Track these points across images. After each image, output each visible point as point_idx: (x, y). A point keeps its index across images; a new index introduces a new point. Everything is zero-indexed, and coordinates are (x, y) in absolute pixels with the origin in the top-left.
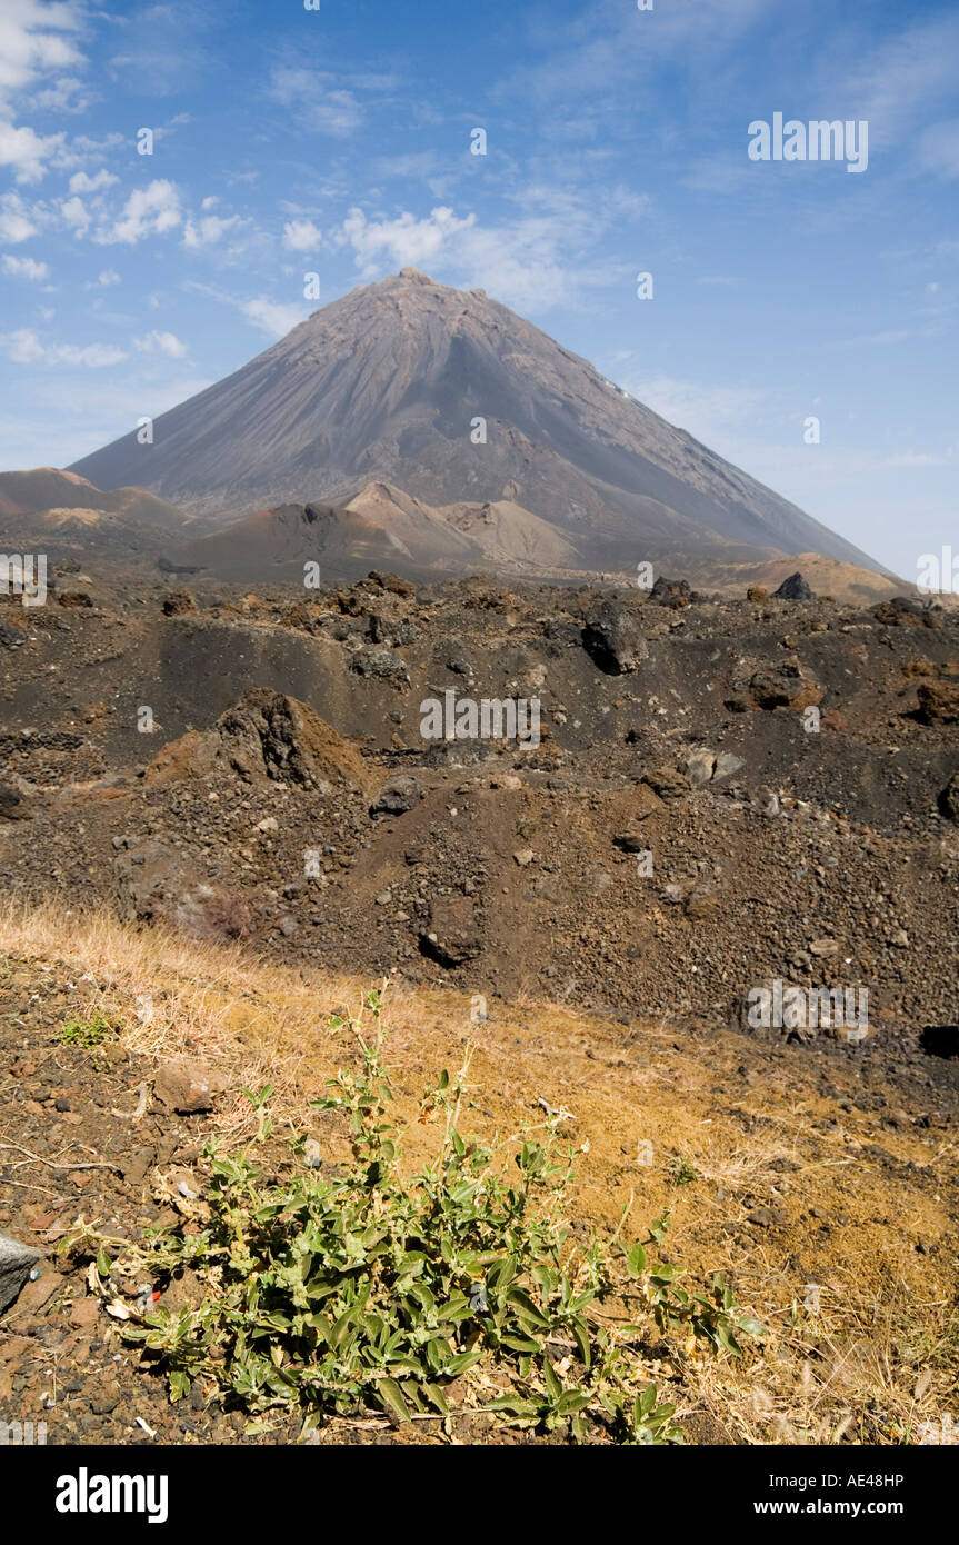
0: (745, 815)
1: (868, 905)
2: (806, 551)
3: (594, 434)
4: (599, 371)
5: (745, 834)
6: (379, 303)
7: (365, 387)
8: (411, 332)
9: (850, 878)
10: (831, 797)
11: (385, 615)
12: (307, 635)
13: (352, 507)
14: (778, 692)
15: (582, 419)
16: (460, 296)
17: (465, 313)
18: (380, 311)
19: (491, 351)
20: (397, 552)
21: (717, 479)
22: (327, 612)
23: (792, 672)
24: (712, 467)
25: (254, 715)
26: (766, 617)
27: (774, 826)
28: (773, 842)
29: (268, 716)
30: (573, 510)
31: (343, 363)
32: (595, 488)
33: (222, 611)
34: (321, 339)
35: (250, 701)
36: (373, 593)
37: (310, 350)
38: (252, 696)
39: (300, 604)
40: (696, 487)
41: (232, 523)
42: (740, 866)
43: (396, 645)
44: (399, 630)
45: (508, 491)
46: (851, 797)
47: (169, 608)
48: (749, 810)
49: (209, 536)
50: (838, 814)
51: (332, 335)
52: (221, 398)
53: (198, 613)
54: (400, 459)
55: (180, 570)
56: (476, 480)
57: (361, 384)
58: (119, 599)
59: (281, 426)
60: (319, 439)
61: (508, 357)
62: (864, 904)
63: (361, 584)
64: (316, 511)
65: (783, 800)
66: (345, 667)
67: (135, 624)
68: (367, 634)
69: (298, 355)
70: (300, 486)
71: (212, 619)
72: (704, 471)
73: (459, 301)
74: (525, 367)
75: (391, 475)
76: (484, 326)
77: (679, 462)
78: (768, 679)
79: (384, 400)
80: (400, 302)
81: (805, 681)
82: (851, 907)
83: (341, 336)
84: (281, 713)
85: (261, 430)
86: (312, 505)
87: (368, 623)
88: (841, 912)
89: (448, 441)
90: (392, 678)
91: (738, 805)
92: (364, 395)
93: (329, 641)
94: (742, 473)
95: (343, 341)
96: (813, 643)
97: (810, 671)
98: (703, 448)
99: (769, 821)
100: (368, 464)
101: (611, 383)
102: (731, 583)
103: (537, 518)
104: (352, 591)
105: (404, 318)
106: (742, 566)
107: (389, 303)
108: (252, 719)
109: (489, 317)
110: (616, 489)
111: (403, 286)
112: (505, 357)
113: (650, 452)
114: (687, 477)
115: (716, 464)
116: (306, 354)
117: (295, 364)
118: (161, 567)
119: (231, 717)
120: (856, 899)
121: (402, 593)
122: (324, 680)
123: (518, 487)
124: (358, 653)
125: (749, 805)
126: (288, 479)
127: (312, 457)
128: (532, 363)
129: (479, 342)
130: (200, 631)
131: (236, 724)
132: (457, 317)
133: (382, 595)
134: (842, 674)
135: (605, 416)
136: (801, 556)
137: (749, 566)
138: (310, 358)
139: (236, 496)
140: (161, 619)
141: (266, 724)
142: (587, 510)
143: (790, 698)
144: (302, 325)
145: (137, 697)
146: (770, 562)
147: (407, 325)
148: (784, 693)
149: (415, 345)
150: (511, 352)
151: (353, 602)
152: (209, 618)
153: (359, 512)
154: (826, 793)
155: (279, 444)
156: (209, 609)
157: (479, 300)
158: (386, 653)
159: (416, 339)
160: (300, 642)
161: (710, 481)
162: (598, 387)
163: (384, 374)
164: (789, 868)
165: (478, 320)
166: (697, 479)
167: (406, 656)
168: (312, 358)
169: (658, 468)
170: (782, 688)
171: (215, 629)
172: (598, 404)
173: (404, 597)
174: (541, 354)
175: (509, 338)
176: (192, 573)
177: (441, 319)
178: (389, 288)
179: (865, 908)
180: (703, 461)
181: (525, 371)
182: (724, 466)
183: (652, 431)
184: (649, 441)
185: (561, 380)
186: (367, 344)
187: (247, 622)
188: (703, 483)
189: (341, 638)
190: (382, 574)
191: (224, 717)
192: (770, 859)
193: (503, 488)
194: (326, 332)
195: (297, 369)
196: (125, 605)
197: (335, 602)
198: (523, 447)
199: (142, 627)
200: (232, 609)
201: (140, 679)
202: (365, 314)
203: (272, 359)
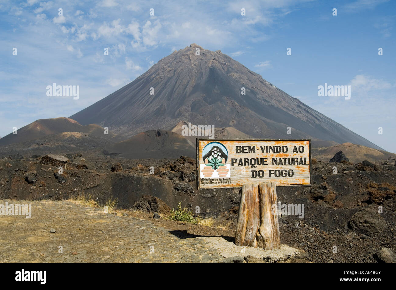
0: (287, 228)
1: (322, 253)
2: (346, 142)
3: (263, 101)
4: (263, 78)
5: (287, 233)
6: (183, 57)
7: (178, 87)
8: (194, 67)
9: (317, 245)
10: (315, 223)
11: (186, 171)
12: (160, 178)
13: (174, 130)
14: (320, 194)
15: (258, 96)
16: (212, 53)
17: (214, 59)
18: (183, 59)
19: (224, 73)
20: (191, 146)
21: (310, 116)
22: (166, 170)
23: (324, 188)
24: (307, 112)
25: (145, 203)
26: (316, 169)
27: (295, 231)
28: (295, 235)
29: (150, 203)
30: (256, 129)
31: (170, 79)
32: (264, 121)
33: (131, 170)
34: (162, 70)
35: (144, 199)
36: (182, 164)
37: (158, 74)
38: (145, 197)
39: (157, 168)
40: (302, 119)
41: (130, 137)
42: (285, 242)
43: (190, 181)
44: (191, 176)
45: (231, 123)
46: (321, 223)
47: (113, 169)
48: (288, 226)
49: (122, 142)
50: (317, 228)
51: (166, 68)
52: (126, 92)
53: (123, 171)
54: (191, 113)
55: (111, 154)
56: (219, 119)
57: (177, 86)
58: (95, 166)
59: (148, 101)
60: (161, 106)
61: (230, 74)
62: (321, 252)
63: (178, 160)
64: (161, 132)
65: (300, 224)
66: (172, 188)
67: (103, 175)
68: (180, 177)
69: (154, 76)
70: (155, 123)
71: (128, 173)
72: (305, 113)
73: (212, 55)
74: (237, 78)
75: (188, 118)
76: (221, 64)
77: (295, 110)
78: (316, 190)
79: (186, 90)
80: (190, 56)
81: (330, 191)
82: (317, 253)
83: (169, 69)
84: (154, 202)
85: (140, 103)
86: (160, 130)
87: (180, 174)
88: (314, 255)
89: (209, 105)
90: (188, 192)
91: (285, 225)
92: (178, 89)
93: (168, 180)
94: (320, 113)
95: (170, 71)
96: (333, 178)
97: (331, 187)
98: (304, 105)
99: (294, 229)
100: (180, 114)
101: (268, 82)
102: (317, 155)
103: (242, 133)
104: (175, 163)
105: (192, 62)
106: (321, 148)
107: (186, 56)
108: (145, 204)
109: (223, 60)
110: (272, 121)
111: (192, 50)
112: (229, 75)
113: (284, 107)
114: (298, 115)
115: (309, 110)
116: (157, 75)
117: (153, 79)
118: (104, 153)
119: (138, 204)
120: (319, 251)
121: (191, 163)
122: (166, 193)
123: (235, 122)
124: (177, 184)
125: (289, 225)
126: (150, 121)
127: (159, 113)
128: (239, 76)
129: (219, 69)
130: (125, 177)
131: (139, 206)
132: (211, 61)
133: (185, 164)
134: (343, 188)
135: (266, 95)
136: (344, 144)
137: (324, 148)
138: (158, 77)
139: (131, 127)
140: (111, 173)
141: (149, 206)
142: (261, 129)
143: (324, 197)
144: (155, 65)
145: (104, 199)
146: (332, 146)
147: (193, 64)
148: (322, 195)
149: (196, 72)
150: (231, 73)
151: (175, 166)
152: (127, 173)
153: (176, 132)
154: (314, 222)
155: (148, 108)
156: (126, 170)
157: (219, 54)
158: (186, 184)
159: (196, 69)
160: (158, 180)
161: (307, 117)
162: (264, 84)
163: (185, 82)
164: (299, 242)
165: (219, 62)
166: (302, 116)
167: (193, 185)
168: (159, 77)
169: (288, 113)
170: (321, 193)
171: (130, 177)
172: (264, 90)
173: (192, 165)
174: (242, 73)
175: (230, 67)
176: (116, 155)
177: (205, 62)
178: (186, 51)
179: (321, 254)
180: (304, 110)
181: (236, 79)
182: (312, 111)
183: (284, 99)
184: (283, 103)
185: (250, 82)
186: (179, 71)
187: (140, 174)
188: (305, 118)
189: (171, 179)
190: (185, 157)
191: (135, 204)
192: (294, 240)
193: (229, 122)
194: (164, 67)
195: (153, 81)
196: (97, 168)
197: (169, 167)
198: (237, 107)
199: (106, 176)
200: (134, 169)
201: (105, 193)
202: (178, 61)
203: (145, 77)
